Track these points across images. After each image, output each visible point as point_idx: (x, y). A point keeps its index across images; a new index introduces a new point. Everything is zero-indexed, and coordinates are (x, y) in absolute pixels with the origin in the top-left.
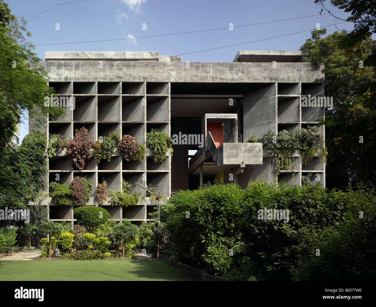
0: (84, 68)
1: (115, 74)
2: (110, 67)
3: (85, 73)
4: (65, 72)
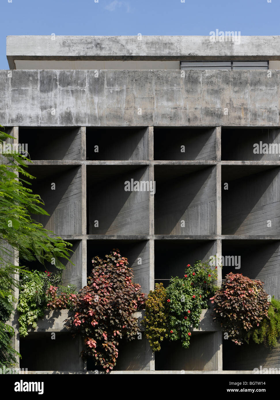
0: (117, 88)
1: (201, 105)
2: (189, 86)
3: (118, 102)
4: (63, 99)
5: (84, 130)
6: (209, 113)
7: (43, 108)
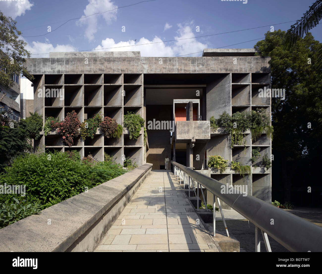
0: (73, 63)
1: (98, 68)
2: (94, 62)
3: (74, 67)
4: (58, 66)
5: (63, 75)
6: (100, 70)
7: (52, 69)
